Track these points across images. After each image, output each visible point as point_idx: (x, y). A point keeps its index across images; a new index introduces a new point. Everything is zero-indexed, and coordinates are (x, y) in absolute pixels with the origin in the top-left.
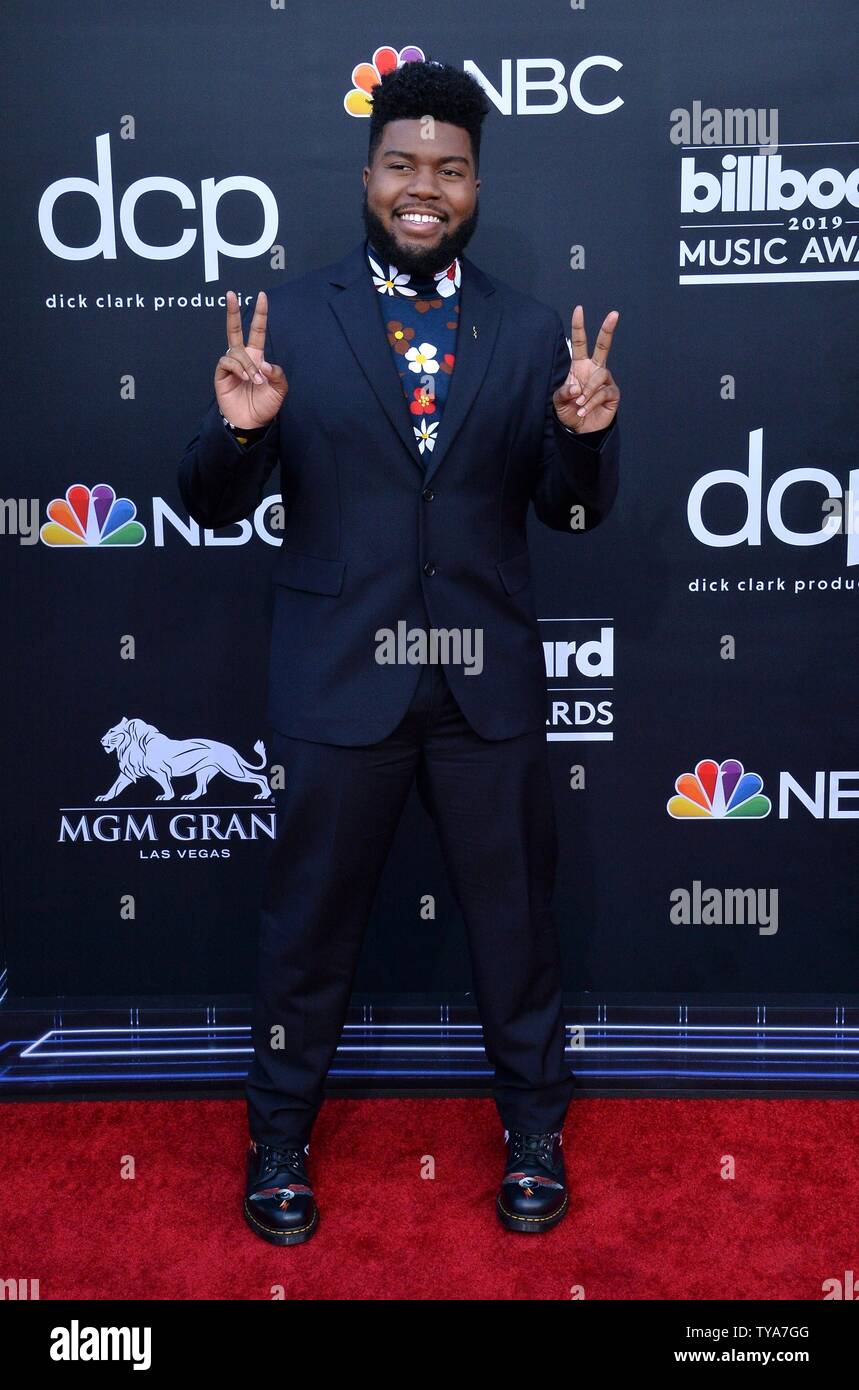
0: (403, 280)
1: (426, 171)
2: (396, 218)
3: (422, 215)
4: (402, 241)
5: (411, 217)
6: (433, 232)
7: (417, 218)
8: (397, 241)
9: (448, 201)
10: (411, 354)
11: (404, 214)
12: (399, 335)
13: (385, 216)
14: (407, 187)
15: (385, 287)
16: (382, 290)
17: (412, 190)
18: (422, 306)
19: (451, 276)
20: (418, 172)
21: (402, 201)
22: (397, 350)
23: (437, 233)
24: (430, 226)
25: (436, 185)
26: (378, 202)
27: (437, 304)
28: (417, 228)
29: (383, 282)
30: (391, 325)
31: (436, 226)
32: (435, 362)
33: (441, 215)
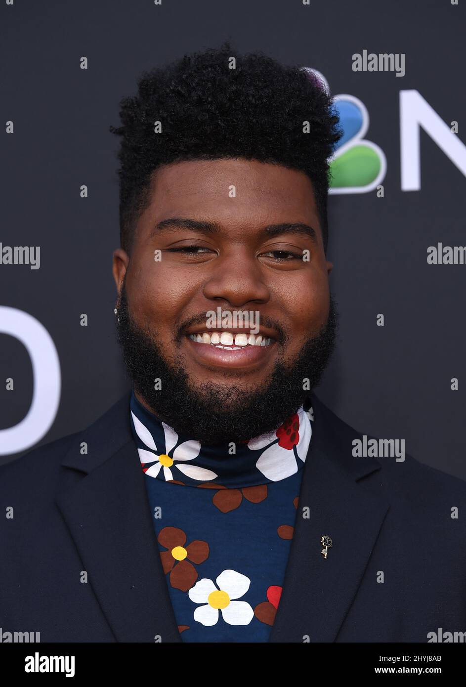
0: (189, 451)
1: (237, 253)
2: (185, 340)
3: (234, 332)
4: (198, 380)
5: (215, 339)
6: (257, 364)
7: (226, 339)
8: (190, 383)
9: (282, 306)
10: (201, 591)
11: (201, 332)
12: (179, 553)
13: (166, 339)
14: (206, 283)
15: (159, 465)
16: (153, 472)
17: (215, 290)
18: (227, 500)
19: (290, 442)
20: (224, 256)
21: (193, 310)
22: (174, 580)
23: (264, 365)
24: (250, 353)
25: (258, 278)
26: (152, 313)
27: (257, 495)
28: (227, 359)
29: (155, 458)
30: (163, 537)
31: (261, 354)
32: (246, 606)
33: (271, 331)
